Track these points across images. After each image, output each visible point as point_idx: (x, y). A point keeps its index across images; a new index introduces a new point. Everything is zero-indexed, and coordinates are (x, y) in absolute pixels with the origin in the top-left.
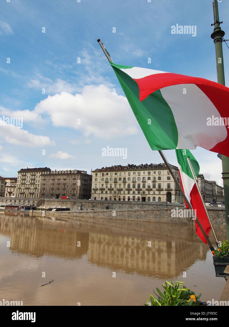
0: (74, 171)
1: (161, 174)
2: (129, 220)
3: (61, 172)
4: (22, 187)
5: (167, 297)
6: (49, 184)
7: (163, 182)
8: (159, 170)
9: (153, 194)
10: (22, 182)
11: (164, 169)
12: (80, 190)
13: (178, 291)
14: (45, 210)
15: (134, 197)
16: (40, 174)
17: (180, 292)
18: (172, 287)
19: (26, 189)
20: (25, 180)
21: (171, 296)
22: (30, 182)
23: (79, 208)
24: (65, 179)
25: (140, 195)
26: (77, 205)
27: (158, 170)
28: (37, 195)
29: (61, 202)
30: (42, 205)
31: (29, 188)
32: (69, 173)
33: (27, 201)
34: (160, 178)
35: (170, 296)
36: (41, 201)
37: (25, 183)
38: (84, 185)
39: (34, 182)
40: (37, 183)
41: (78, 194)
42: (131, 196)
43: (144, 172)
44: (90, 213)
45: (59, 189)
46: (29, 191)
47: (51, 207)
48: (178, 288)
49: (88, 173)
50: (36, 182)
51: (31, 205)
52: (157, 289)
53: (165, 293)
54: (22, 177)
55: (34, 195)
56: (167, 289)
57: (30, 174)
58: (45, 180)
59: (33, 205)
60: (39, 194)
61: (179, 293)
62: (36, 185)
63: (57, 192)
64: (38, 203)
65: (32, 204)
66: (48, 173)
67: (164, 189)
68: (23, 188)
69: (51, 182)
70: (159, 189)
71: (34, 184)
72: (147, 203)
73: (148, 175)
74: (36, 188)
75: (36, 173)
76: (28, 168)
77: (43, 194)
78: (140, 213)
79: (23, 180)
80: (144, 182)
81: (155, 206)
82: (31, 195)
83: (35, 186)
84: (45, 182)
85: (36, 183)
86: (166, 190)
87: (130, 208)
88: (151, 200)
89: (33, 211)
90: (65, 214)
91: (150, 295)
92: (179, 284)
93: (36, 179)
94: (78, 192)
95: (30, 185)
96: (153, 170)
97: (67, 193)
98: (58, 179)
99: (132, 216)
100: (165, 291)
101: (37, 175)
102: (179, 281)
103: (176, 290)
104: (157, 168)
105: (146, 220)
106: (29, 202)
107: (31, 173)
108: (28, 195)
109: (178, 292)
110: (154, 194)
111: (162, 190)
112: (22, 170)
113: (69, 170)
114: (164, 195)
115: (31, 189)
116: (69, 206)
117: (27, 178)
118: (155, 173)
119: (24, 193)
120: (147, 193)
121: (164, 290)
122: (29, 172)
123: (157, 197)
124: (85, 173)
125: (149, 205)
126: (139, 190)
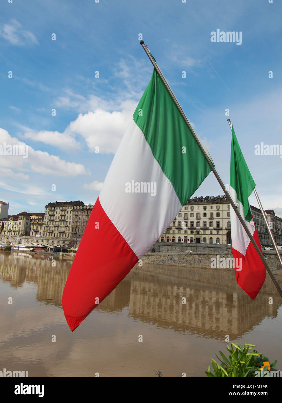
1: (220, 209)
2: (180, 265)
6: (83, 220)
7: (222, 219)
8: (218, 204)
9: (209, 234)
10: (51, 219)
11: (223, 203)
15: (186, 237)
16: (71, 208)
19: (55, 227)
20: (54, 216)
22: (60, 218)
25: (194, 235)
27: (216, 204)
30: (73, 246)
31: (59, 226)
33: (56, 242)
34: (218, 215)
36: (73, 241)
37: (54, 220)
39: (64, 218)
40: (68, 220)
42: (182, 237)
43: (198, 207)
46: (59, 230)
51: (60, 246)
54: (50, 213)
55: (64, 235)
57: (59, 209)
58: (77, 216)
59: (64, 246)
60: (70, 233)
62: (67, 222)
64: (70, 243)
65: (62, 245)
66: (81, 207)
67: (224, 228)
68: (51, 225)
69: (85, 218)
70: (218, 228)
71: (64, 221)
72: (202, 245)
73: (203, 210)
74: (67, 226)
75: (67, 208)
77: (76, 234)
78: (193, 257)
79: (52, 216)
80: (199, 219)
81: (212, 249)
82: (61, 234)
83: (65, 223)
84: (77, 219)
86: (226, 229)
87: (181, 251)
88: (208, 242)
89: (64, 253)
93: (67, 215)
95: (60, 223)
96: (210, 204)
99: (184, 261)
101: (67, 210)
104: (215, 201)
105: (200, 266)
106: (58, 242)
107: (61, 208)
108: (57, 234)
110: (211, 234)
111: (221, 229)
112: (50, 204)
114: (223, 235)
115: (61, 227)
117: (56, 214)
118: (212, 207)
119: (52, 232)
120: (203, 233)
122: (58, 207)
123: (214, 238)
125: (205, 247)
126: (192, 229)
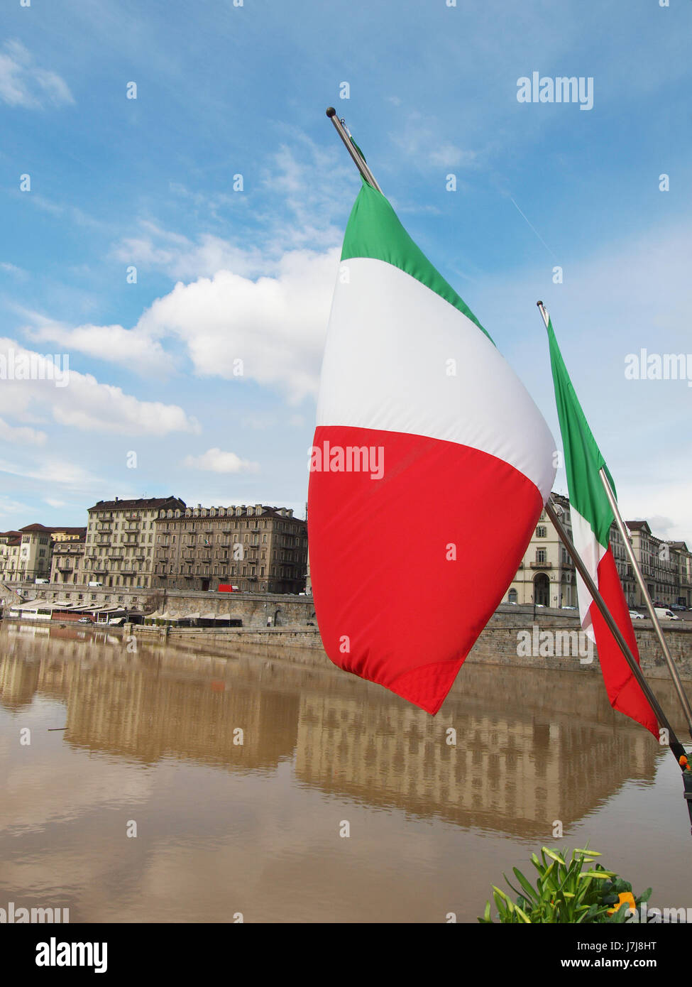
0: (254, 508)
3: (217, 510)
4: (100, 554)
5: (547, 898)
6: (181, 546)
10: (102, 542)
12: (272, 565)
13: (581, 879)
14: (170, 623)
16: (152, 516)
17: (587, 884)
18: (561, 865)
19: (113, 560)
20: (109, 534)
21: (560, 895)
22: (125, 539)
23: (270, 619)
24: (227, 534)
26: (262, 611)
28: (146, 580)
29: (216, 602)
30: (158, 609)
31: (122, 560)
32: (239, 513)
33: (114, 598)
35: (555, 893)
36: (158, 596)
37: (110, 543)
38: (284, 550)
39: (136, 540)
40: (146, 544)
41: (267, 578)
44: (303, 635)
45: (210, 563)
46: (122, 568)
47: (187, 617)
48: (579, 870)
49: (295, 515)
50: (143, 541)
51: (126, 608)
52: (517, 872)
53: (540, 883)
54: (100, 527)
55: (135, 580)
56: (548, 871)
57: (124, 516)
58: (167, 534)
59: (134, 608)
60: (150, 576)
61: (583, 884)
62: (142, 548)
63: (205, 572)
64: (149, 602)
65: (129, 607)
66: (178, 513)
67: (528, 565)
68: (103, 557)
69: (188, 540)
71: (136, 546)
74: (143, 560)
75: (142, 514)
76: (117, 498)
77: (164, 578)
79: (105, 534)
81: (498, 616)
82: (128, 580)
83: (138, 552)
84: (167, 542)
85: (141, 545)
86: (533, 568)
89: (134, 627)
90: (228, 637)
91: (495, 888)
92: (584, 857)
93: (142, 532)
94: (267, 572)
95: (125, 550)
97: (232, 575)
98: (207, 533)
100: (539, 879)
101: (143, 519)
102: (582, 849)
103: (574, 875)
106: (120, 599)
107: (128, 515)
108: (118, 578)
109: (580, 883)
111: (522, 568)
112: (100, 504)
113: (238, 504)
114: (525, 582)
115: (127, 562)
116: (238, 613)
117: (116, 528)
119: (105, 574)
121: (538, 875)
122: (121, 511)
124: (287, 514)
